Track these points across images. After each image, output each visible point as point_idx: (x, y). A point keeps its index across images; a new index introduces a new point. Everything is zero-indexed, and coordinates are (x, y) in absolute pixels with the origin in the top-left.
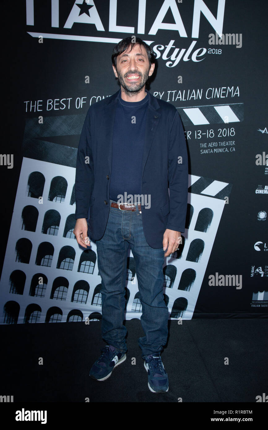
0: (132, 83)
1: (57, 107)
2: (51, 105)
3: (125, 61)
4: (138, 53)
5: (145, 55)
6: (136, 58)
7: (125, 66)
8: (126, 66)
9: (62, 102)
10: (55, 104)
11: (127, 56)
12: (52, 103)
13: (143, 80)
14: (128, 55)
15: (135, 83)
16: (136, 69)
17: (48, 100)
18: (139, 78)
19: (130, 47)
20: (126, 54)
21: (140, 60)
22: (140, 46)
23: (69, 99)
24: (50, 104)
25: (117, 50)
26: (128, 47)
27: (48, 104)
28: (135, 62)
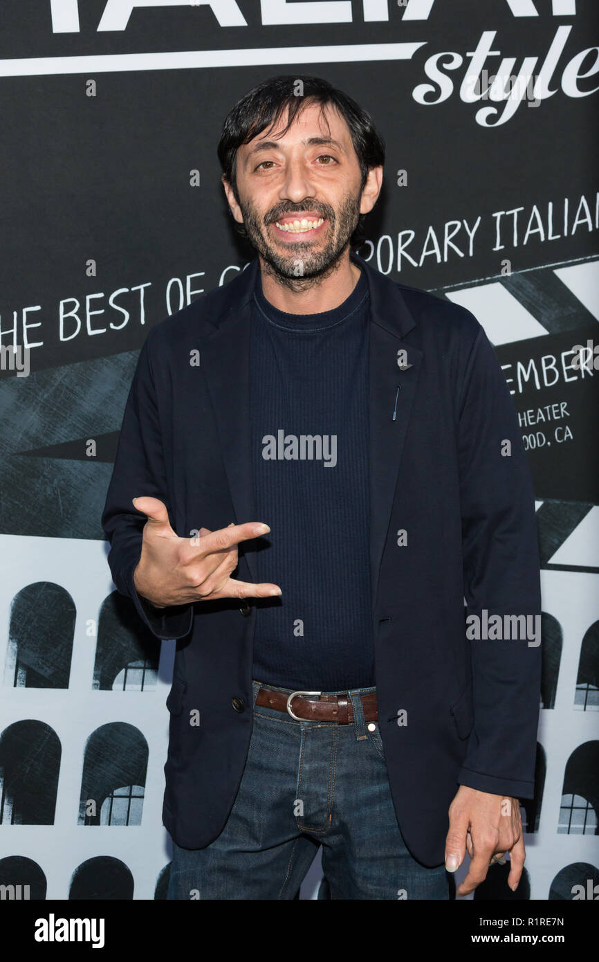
0: (294, 247)
1: (96, 323)
2: (74, 318)
3: (268, 164)
4: (317, 134)
5: (344, 140)
6: (310, 151)
7: (268, 184)
8: (271, 184)
9: (115, 301)
10: (89, 314)
11: (275, 146)
12: (76, 309)
13: (338, 232)
14: (280, 142)
15: (306, 247)
16: (311, 193)
17: (62, 303)
18: (322, 226)
19: (286, 115)
20: (269, 139)
21: (324, 159)
22: (322, 108)
23: (142, 287)
24: (72, 314)
25: (238, 126)
26: (278, 114)
27: (62, 316)
28: (305, 169)
